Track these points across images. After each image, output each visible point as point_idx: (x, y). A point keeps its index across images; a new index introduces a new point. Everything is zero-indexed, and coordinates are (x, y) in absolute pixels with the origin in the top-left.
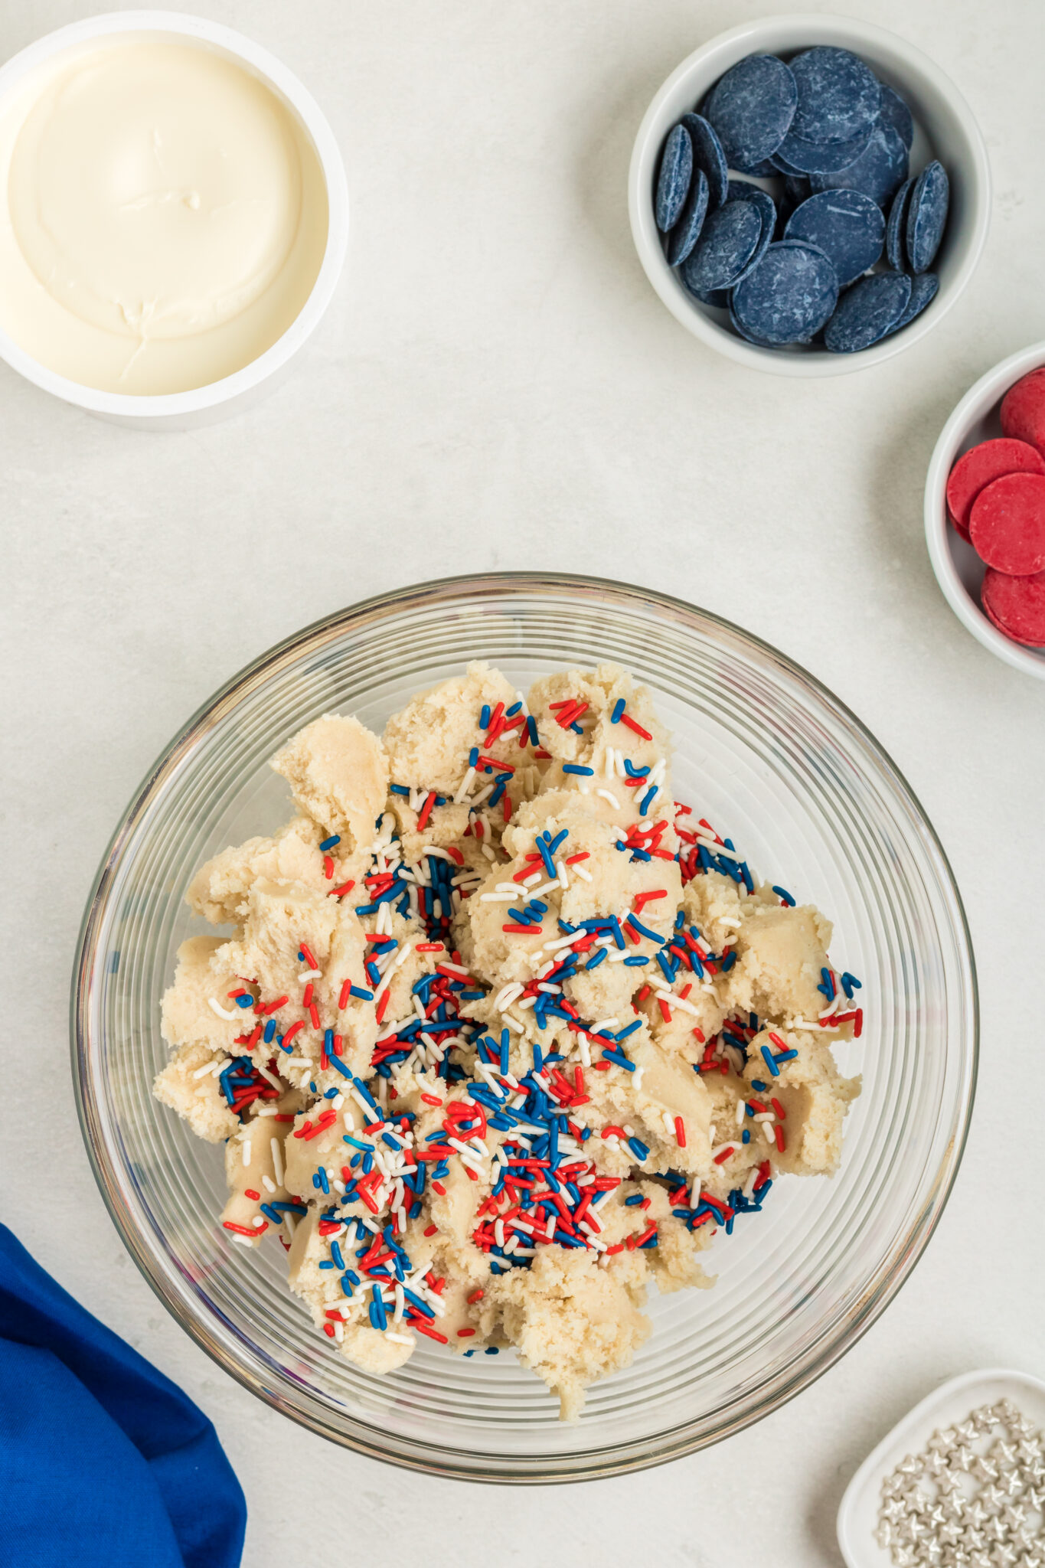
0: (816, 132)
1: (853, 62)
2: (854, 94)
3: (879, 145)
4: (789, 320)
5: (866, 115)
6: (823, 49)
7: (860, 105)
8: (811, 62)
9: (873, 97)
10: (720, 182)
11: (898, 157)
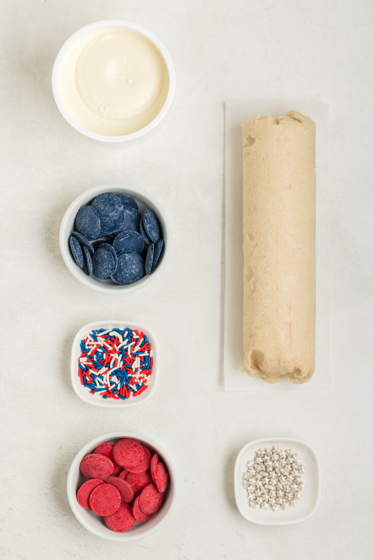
0: (108, 220)
1: (109, 196)
2: (113, 205)
3: (128, 214)
4: (132, 274)
5: (120, 209)
6: (99, 196)
7: (117, 207)
8: (98, 202)
9: (119, 203)
10: (90, 248)
11: (135, 214)
